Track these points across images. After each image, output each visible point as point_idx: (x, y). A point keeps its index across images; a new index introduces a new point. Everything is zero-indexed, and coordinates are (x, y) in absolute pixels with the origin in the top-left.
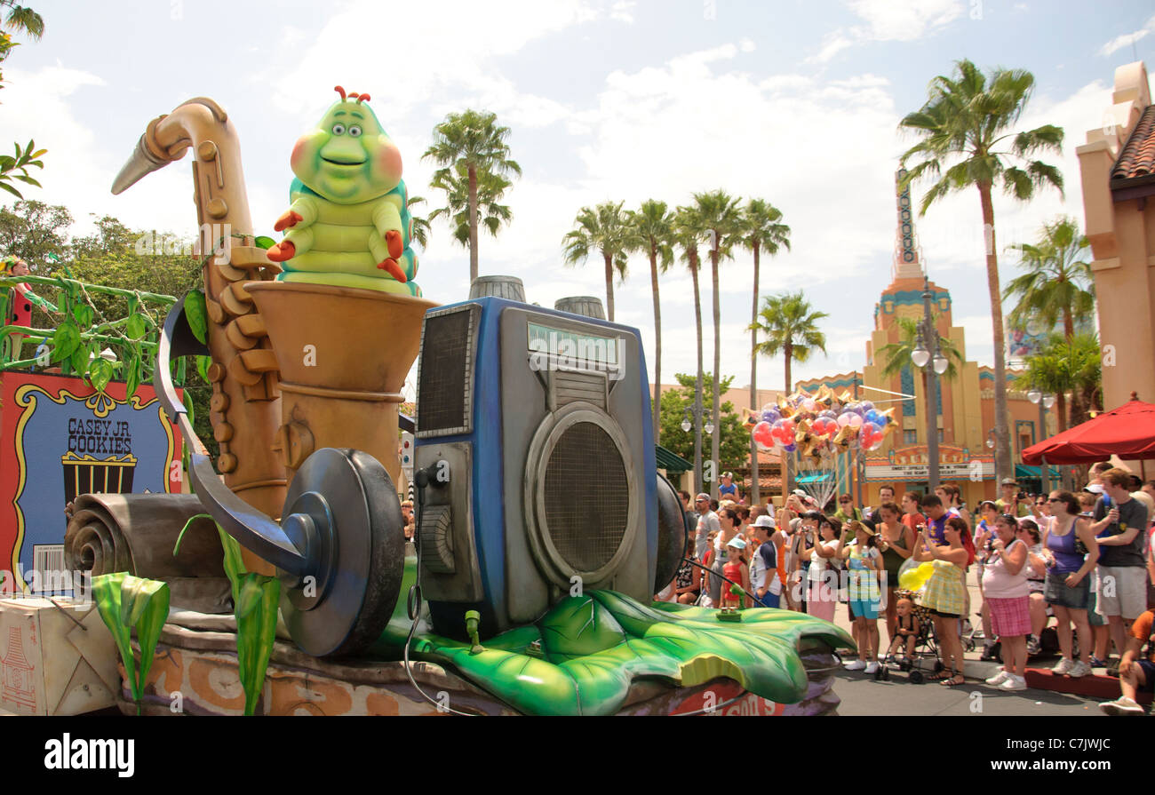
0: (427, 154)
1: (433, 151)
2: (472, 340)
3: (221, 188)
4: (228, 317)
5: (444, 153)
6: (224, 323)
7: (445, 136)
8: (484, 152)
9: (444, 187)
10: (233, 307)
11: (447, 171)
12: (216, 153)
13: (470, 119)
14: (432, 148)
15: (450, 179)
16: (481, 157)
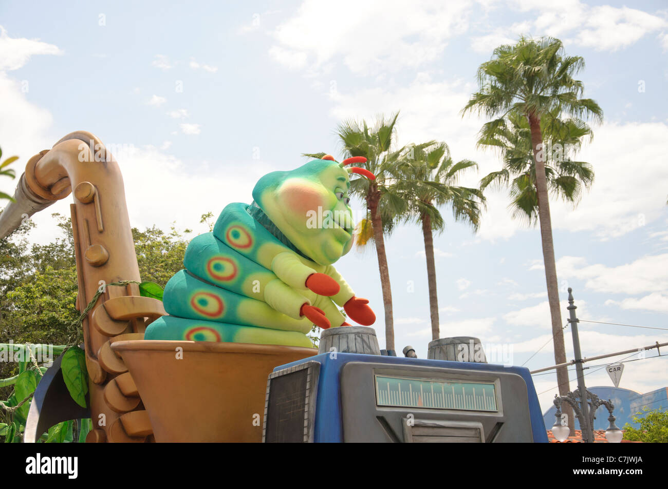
0: (472, 103)
1: (480, 98)
2: (310, 401)
3: (101, 232)
4: (108, 376)
5: (493, 100)
6: (104, 383)
7: (494, 78)
8: (548, 92)
9: (498, 143)
10: (112, 365)
11: (500, 121)
12: (94, 195)
13: (528, 52)
14: (477, 95)
15: (504, 133)
16: (544, 99)
